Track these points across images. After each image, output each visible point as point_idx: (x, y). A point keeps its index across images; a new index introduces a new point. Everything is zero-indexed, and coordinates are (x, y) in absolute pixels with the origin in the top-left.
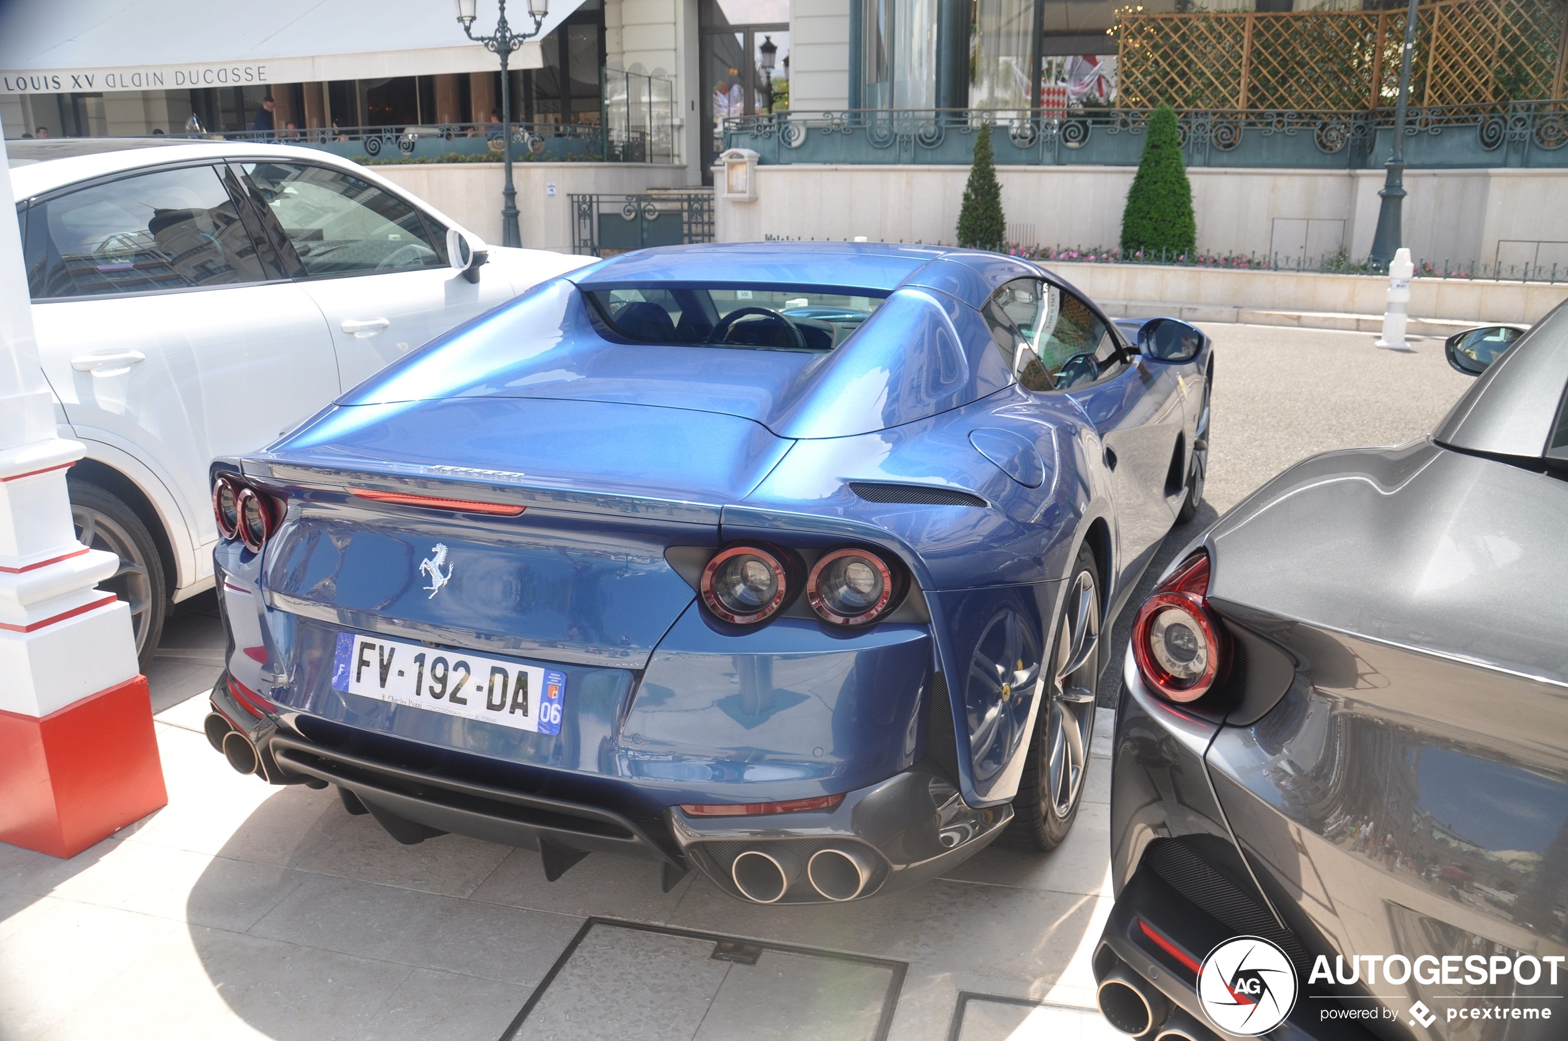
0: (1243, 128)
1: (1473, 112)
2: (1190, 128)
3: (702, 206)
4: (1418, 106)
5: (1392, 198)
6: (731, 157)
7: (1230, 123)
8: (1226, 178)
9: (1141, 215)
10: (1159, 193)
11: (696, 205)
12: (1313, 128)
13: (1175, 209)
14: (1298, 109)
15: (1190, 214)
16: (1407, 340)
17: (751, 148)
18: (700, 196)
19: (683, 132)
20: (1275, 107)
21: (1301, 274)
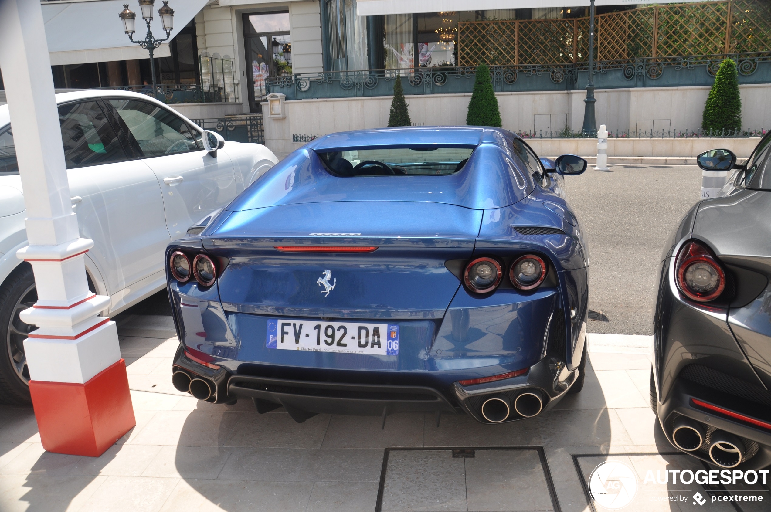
0: (517, 73)
1: (619, 63)
2: (493, 74)
3: (257, 122)
4: (595, 61)
5: (590, 103)
6: (271, 97)
7: (511, 71)
8: (512, 97)
9: (476, 116)
10: (484, 105)
11: (254, 122)
12: (549, 72)
13: (492, 112)
14: (542, 64)
15: (499, 113)
16: (608, 166)
17: (281, 92)
18: (256, 117)
19: (240, 86)
20: (531, 63)
21: (553, 139)
